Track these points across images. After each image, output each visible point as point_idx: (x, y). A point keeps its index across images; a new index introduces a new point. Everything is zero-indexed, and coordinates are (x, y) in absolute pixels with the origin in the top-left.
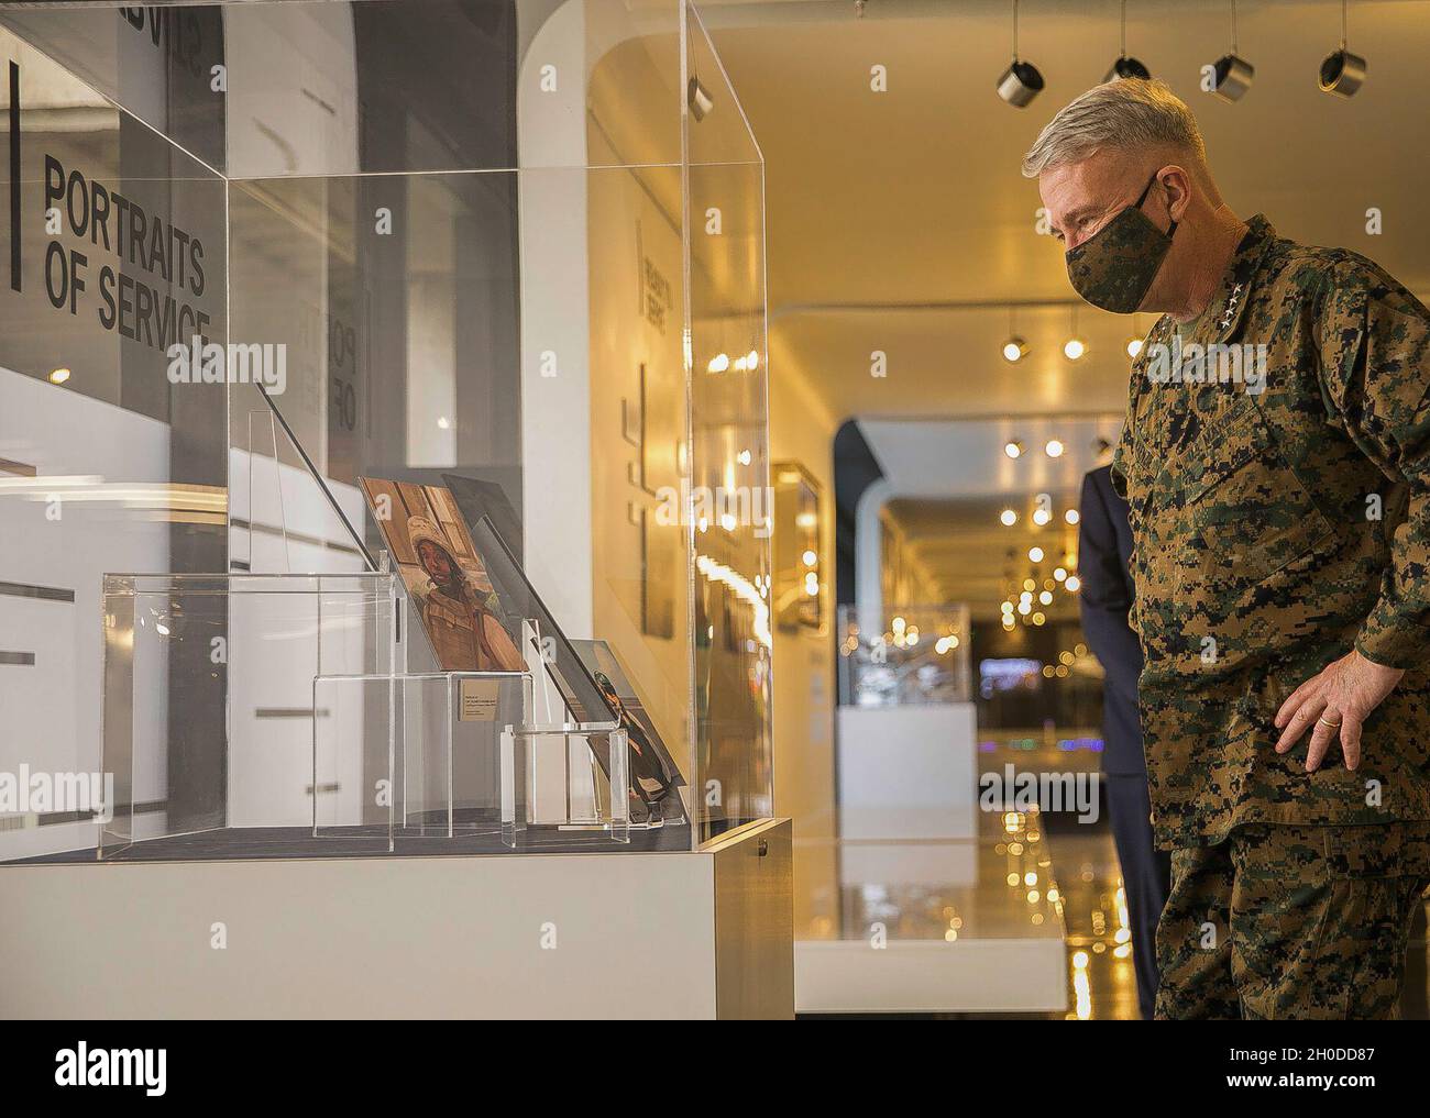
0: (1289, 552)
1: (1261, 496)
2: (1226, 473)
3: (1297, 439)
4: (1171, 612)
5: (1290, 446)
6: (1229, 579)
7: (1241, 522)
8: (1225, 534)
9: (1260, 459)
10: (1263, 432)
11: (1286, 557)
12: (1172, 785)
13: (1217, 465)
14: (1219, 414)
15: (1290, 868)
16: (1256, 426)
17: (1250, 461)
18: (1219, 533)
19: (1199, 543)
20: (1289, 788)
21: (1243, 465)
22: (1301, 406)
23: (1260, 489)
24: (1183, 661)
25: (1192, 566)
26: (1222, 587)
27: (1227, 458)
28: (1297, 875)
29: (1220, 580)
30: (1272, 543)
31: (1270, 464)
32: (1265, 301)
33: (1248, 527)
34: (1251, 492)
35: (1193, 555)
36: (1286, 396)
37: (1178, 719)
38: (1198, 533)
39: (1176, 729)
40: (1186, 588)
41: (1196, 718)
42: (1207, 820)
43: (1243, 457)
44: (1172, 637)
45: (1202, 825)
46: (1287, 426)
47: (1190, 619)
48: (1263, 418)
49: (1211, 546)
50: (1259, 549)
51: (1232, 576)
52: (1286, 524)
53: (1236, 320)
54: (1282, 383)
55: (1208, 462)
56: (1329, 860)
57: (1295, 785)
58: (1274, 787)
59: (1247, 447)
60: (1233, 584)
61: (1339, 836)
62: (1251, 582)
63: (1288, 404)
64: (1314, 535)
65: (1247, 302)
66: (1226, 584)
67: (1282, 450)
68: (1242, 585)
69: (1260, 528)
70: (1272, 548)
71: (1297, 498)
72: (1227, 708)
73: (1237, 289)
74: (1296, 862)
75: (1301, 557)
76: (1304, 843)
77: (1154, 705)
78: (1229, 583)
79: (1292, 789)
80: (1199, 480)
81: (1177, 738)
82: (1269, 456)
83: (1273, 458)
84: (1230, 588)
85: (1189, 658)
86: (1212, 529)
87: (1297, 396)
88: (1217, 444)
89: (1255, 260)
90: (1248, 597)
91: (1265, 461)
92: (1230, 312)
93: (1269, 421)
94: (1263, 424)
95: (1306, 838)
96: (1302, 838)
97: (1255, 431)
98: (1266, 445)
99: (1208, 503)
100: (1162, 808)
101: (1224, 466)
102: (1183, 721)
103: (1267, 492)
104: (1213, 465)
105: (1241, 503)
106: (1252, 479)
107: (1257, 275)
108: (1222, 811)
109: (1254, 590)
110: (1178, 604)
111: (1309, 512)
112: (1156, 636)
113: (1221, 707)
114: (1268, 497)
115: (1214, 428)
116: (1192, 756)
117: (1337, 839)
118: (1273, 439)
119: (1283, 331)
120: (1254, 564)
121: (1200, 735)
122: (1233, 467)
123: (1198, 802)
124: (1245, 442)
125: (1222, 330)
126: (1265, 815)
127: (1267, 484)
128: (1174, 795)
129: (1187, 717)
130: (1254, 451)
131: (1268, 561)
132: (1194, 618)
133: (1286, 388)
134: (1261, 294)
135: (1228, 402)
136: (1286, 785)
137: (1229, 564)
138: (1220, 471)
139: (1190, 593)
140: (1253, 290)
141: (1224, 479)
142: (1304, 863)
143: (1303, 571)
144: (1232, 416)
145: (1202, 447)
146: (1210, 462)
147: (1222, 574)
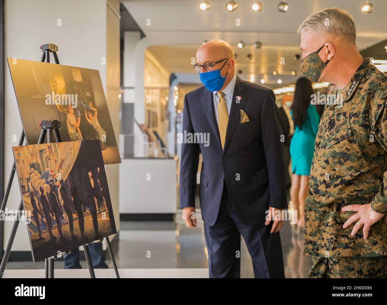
0: (353, 170)
1: (346, 151)
2: (337, 142)
3: (360, 135)
4: (316, 181)
5: (358, 137)
6: (334, 175)
7: (340, 158)
8: (335, 160)
9: (348, 139)
10: (350, 131)
11: (352, 171)
12: (311, 235)
13: (336, 138)
14: (340, 122)
15: (345, 272)
16: (348, 129)
17: (345, 139)
18: (333, 160)
19: (327, 162)
20: (349, 244)
21: (342, 140)
22: (362, 125)
23: (347, 149)
24: (318, 197)
25: (324, 168)
26: (332, 177)
27: (339, 137)
28: (347, 275)
29: (331, 174)
30: (348, 166)
31: (351, 141)
32: (361, 89)
33: (342, 160)
34: (344, 149)
35: (325, 165)
36: (358, 121)
37: (315, 215)
38: (327, 158)
39: (314, 218)
40: (321, 175)
41: (320, 216)
42: (319, 248)
43: (343, 138)
44: (316, 189)
45: (318, 250)
46: (357, 131)
47: (320, 185)
48: (351, 127)
49: (330, 163)
50: (344, 167)
51: (335, 174)
52: (353, 161)
53: (352, 94)
54: (358, 117)
55: (334, 137)
56: (357, 271)
57: (350, 243)
58: (344, 243)
59: (345, 135)
60: (335, 176)
61: (360, 264)
62: (340, 177)
63: (358, 124)
64: (361, 166)
65: (356, 88)
66: (333, 176)
67: (355, 138)
68: (338, 177)
69: (346, 161)
70: (348, 168)
71: (357, 154)
72: (329, 214)
73: (354, 83)
74: (347, 271)
75: (357, 172)
76: (350, 265)
77: (308, 209)
78: (334, 176)
79: (350, 244)
80: (331, 142)
81: (314, 221)
82: (350, 139)
83: (352, 140)
84: (334, 177)
85: (319, 196)
86: (331, 158)
87: (361, 122)
88: (337, 132)
89: (362, 74)
90: (338, 181)
91: (349, 140)
92: (351, 90)
93: (352, 128)
94: (350, 128)
95: (351, 264)
96: (349, 263)
97: (348, 131)
98: (350, 135)
99: (332, 150)
100: (307, 242)
101: (338, 139)
102: (316, 216)
103: (348, 150)
104: (335, 138)
105: (341, 152)
106: (345, 145)
107: (361, 79)
108: (324, 247)
109: (341, 179)
110: (318, 179)
111: (360, 158)
112: (312, 187)
113: (327, 214)
114: (349, 152)
115: (338, 126)
116: (318, 227)
117: (360, 265)
118: (353, 134)
119: (362, 100)
120: (342, 172)
121: (321, 221)
122: (340, 140)
123: (318, 242)
124: (344, 133)
125: (348, 96)
126: (341, 254)
127: (349, 148)
128: (311, 238)
129: (317, 215)
130: (346, 136)
131: (346, 171)
132: (322, 185)
133: (359, 119)
134: (361, 86)
135: (344, 119)
136: (348, 243)
137: (334, 170)
138: (336, 141)
139: (322, 177)
140: (359, 84)
141: (337, 143)
142: (350, 271)
143: (356, 176)
144: (343, 124)
145: (334, 131)
146: (335, 137)
147: (332, 173)
